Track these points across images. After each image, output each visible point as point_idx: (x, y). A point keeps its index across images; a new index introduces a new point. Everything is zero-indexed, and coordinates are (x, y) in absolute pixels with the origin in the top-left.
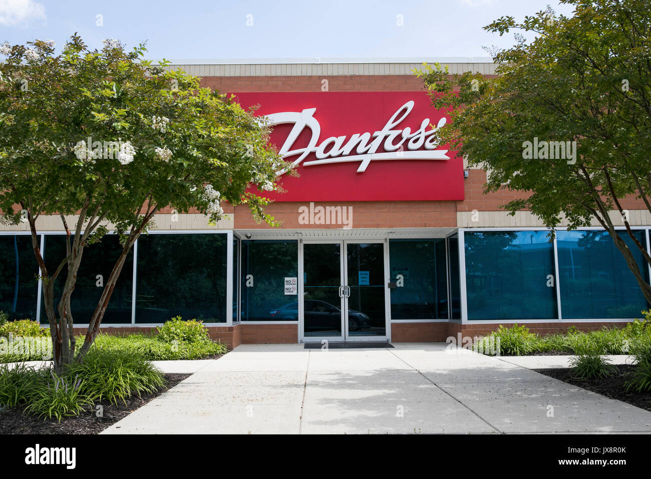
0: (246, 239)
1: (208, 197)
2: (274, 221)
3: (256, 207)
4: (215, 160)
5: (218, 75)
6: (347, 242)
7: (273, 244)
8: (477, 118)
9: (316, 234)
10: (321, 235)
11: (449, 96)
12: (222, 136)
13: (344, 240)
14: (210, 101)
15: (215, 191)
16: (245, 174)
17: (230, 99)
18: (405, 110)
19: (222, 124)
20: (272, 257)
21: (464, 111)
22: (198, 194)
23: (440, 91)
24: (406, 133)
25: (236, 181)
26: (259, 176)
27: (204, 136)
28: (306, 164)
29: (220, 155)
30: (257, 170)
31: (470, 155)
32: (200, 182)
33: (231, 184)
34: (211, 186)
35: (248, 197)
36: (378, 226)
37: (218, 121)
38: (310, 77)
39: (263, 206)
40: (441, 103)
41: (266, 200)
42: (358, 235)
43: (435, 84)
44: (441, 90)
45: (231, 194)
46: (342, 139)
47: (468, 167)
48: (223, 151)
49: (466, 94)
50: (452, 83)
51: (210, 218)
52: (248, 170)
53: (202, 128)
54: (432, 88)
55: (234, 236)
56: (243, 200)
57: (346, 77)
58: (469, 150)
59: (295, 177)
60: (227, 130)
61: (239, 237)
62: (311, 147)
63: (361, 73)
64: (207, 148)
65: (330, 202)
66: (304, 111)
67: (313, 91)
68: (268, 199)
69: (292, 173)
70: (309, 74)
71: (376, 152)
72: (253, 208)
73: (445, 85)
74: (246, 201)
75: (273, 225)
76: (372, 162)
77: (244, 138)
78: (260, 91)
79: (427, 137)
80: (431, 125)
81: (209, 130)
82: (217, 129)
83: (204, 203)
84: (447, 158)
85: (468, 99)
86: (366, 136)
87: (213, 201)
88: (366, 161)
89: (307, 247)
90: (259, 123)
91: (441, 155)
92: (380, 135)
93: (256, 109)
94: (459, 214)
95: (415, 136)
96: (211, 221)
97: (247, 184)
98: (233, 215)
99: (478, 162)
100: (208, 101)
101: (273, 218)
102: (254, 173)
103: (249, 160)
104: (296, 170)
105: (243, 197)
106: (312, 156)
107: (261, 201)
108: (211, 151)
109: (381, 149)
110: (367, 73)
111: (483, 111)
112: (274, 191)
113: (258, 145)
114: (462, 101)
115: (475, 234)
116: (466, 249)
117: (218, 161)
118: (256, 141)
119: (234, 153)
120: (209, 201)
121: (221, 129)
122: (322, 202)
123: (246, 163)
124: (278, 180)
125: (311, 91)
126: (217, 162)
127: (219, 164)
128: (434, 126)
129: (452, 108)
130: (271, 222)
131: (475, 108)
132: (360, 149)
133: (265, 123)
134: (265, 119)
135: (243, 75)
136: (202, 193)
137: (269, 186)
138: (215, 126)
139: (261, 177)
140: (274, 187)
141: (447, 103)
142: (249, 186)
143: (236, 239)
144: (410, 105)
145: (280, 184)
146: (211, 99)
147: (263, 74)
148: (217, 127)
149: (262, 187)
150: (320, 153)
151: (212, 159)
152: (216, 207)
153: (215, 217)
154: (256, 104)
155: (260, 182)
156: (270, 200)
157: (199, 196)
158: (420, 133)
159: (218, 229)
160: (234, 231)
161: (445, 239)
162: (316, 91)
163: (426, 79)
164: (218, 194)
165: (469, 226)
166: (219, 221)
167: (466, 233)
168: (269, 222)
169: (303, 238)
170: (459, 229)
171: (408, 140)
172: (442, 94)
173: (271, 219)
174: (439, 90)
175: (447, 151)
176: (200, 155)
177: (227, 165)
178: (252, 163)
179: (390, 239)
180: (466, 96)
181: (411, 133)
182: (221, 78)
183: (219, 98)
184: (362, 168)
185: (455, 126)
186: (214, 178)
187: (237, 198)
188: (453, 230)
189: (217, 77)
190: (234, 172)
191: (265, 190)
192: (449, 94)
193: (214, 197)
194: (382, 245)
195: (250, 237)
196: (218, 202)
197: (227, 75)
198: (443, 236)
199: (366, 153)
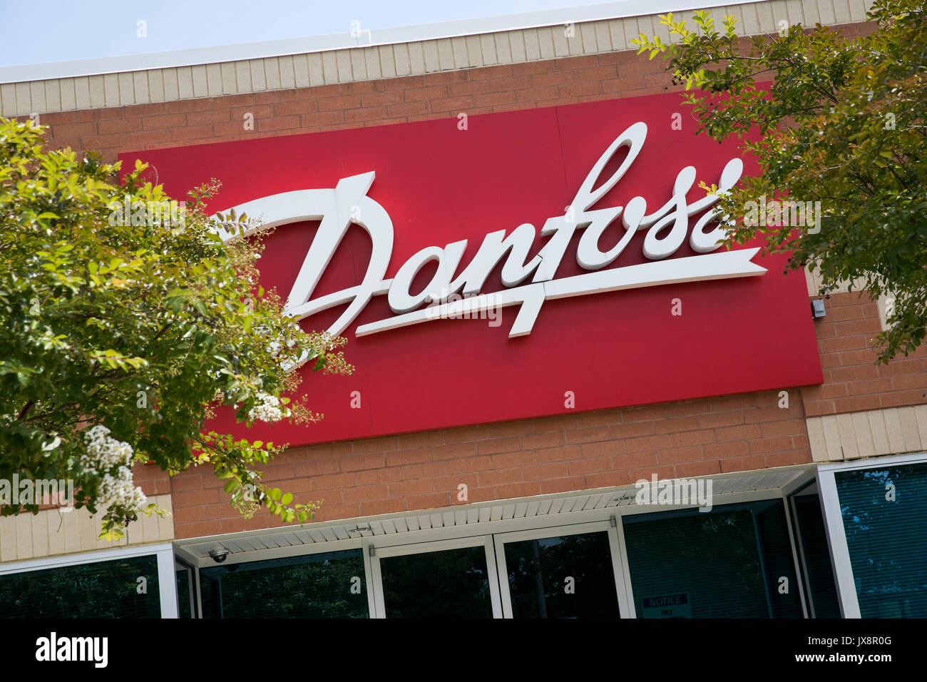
0: (213, 563)
1: (99, 462)
2: (292, 505)
3: (235, 470)
4: (110, 353)
5: (84, 105)
6: (501, 541)
7: (291, 567)
8: (832, 156)
9: (413, 527)
10: (426, 525)
11: (744, 100)
12: (121, 284)
13: (493, 535)
14: (79, 189)
15: (117, 442)
16: (198, 380)
17: (134, 176)
18: (624, 149)
19: (117, 248)
20: (291, 606)
21: (794, 140)
22: (67, 456)
23: (719, 90)
24: (635, 212)
25: (172, 404)
26: (237, 383)
27: (70, 291)
28: (363, 330)
29: (120, 339)
30: (230, 366)
31: (826, 259)
32: (67, 419)
33: (160, 417)
34: (102, 430)
35: (212, 446)
36: (585, 483)
37: (106, 243)
38: (350, 86)
39: (257, 466)
40: (726, 121)
41: (264, 448)
42: (531, 517)
43: (702, 72)
44: (722, 86)
45: (161, 443)
46: (456, 249)
47: (823, 291)
48: (128, 325)
49: (793, 91)
50: (749, 64)
51: (105, 518)
52: (204, 369)
53: (61, 267)
54: (694, 82)
55: (178, 560)
56: (197, 454)
57: (447, 76)
58: (824, 245)
59: (339, 374)
60: (137, 265)
61: (189, 561)
62: (373, 282)
63: (490, 62)
64: (80, 320)
65: (446, 429)
66: (342, 182)
67: (362, 126)
68: (269, 445)
69: (332, 363)
70: (345, 78)
71: (556, 277)
72: (229, 475)
73: (729, 71)
74: (204, 457)
75: (290, 518)
76: (549, 305)
77: (186, 283)
78: (212, 141)
79: (693, 219)
80: (702, 185)
81: (82, 270)
82: (106, 265)
83: (87, 479)
84: (758, 269)
85: (799, 103)
86: (525, 234)
87: (114, 472)
88: (531, 302)
89: (389, 566)
90: (222, 232)
91: (741, 263)
92: (562, 226)
93: (210, 196)
94: (811, 423)
95: (660, 217)
96: (108, 527)
97: (204, 407)
98: (167, 499)
99: (851, 273)
100: (73, 191)
101: (288, 498)
102: (224, 377)
103: (207, 343)
104: (341, 353)
105: (197, 446)
106: (378, 305)
107: (250, 451)
108: (94, 328)
109: (570, 266)
110: (505, 60)
111: (849, 134)
112: (285, 420)
113: (226, 298)
114: (783, 111)
115: (867, 475)
116: (847, 520)
117: (119, 356)
118: (221, 285)
119: (160, 327)
120: (102, 474)
121: (119, 263)
122: (419, 432)
123: (199, 350)
124: (294, 386)
125: (356, 126)
126: (114, 359)
127: (122, 364)
128: (713, 186)
129: (757, 134)
130: (284, 508)
131: (825, 129)
132: (511, 273)
133: (238, 232)
134: (237, 221)
135: (157, 99)
136: (79, 451)
137: (270, 408)
138: (98, 256)
139: (243, 385)
140: (283, 408)
141: (743, 122)
142: (209, 414)
143: (183, 568)
144: (636, 135)
145: (301, 402)
146: (81, 182)
147: (215, 92)
148: (107, 260)
149: (251, 413)
150: (399, 297)
151: (99, 353)
152: (124, 489)
153: (121, 515)
154: (208, 182)
155: (242, 398)
156: (275, 446)
157: (70, 462)
158: (674, 209)
159: (128, 545)
160: (175, 547)
161: (781, 500)
162: (370, 124)
163: (675, 61)
164: (124, 449)
165: (848, 456)
166: (131, 523)
167: (839, 477)
168: (278, 511)
169: (377, 540)
170: (820, 468)
171: (641, 233)
172: (726, 97)
173: (282, 501)
174: (717, 89)
175: (755, 251)
176: (65, 345)
177: (146, 363)
178: (214, 350)
179: (624, 517)
180: (795, 95)
181: (647, 213)
182: (95, 115)
183: (102, 177)
184: (523, 325)
185: (774, 181)
186: (106, 403)
187: (180, 452)
188: (802, 472)
189: (84, 112)
190: (166, 379)
191: (258, 421)
192: (745, 96)
193: (115, 460)
194: (603, 536)
195: (224, 557)
196: (128, 474)
197: (112, 103)
198: (777, 492)
199: (528, 280)
